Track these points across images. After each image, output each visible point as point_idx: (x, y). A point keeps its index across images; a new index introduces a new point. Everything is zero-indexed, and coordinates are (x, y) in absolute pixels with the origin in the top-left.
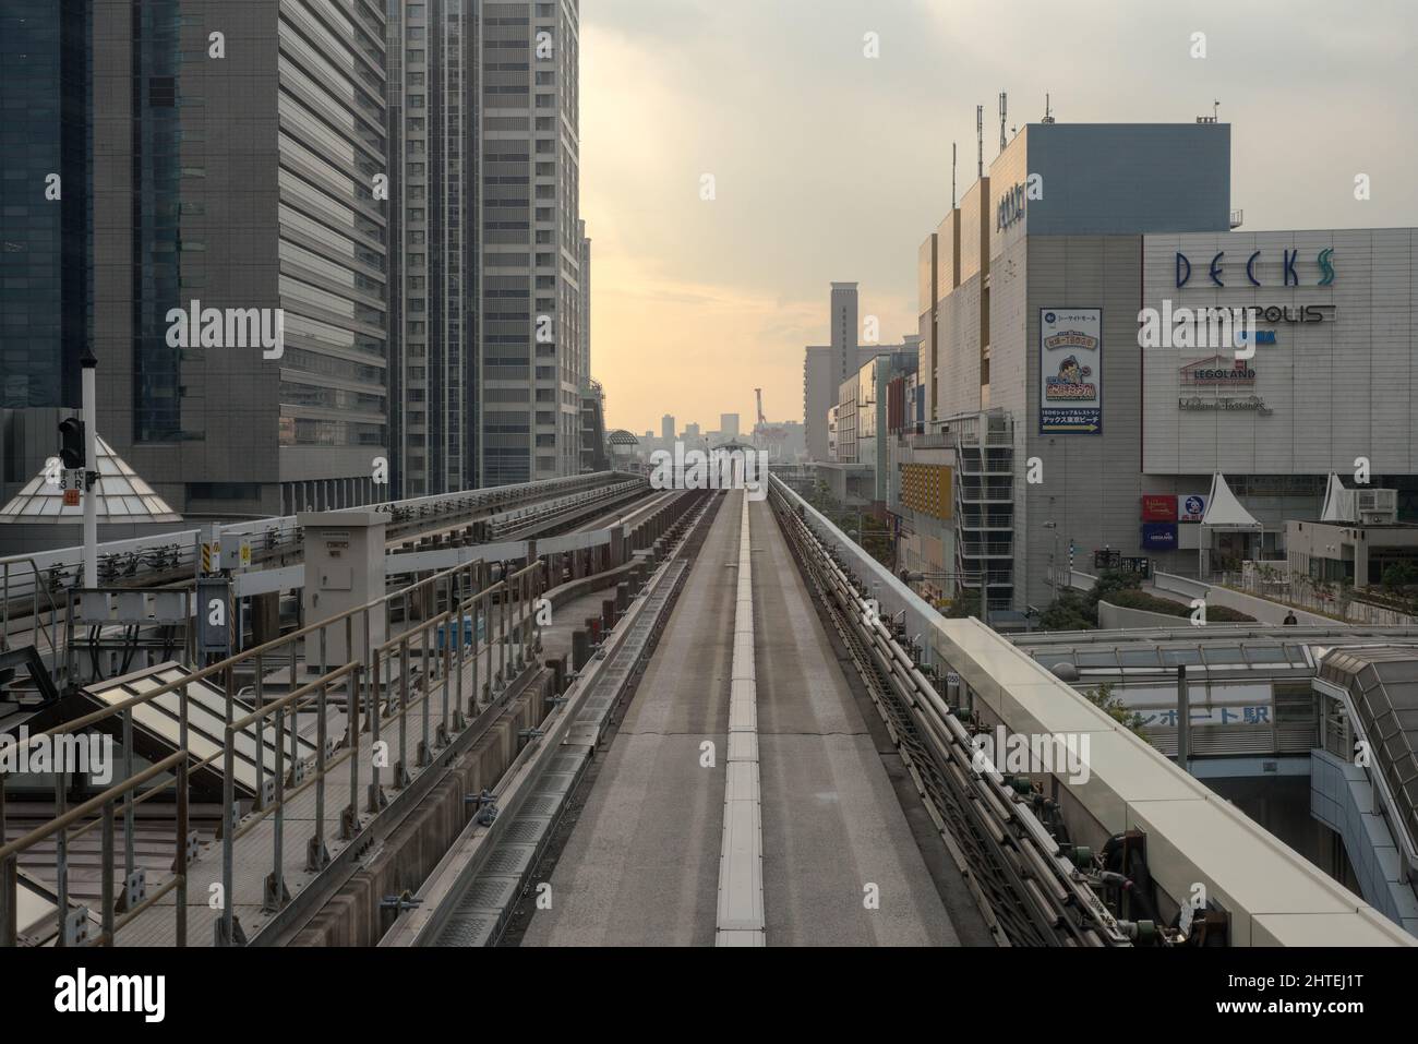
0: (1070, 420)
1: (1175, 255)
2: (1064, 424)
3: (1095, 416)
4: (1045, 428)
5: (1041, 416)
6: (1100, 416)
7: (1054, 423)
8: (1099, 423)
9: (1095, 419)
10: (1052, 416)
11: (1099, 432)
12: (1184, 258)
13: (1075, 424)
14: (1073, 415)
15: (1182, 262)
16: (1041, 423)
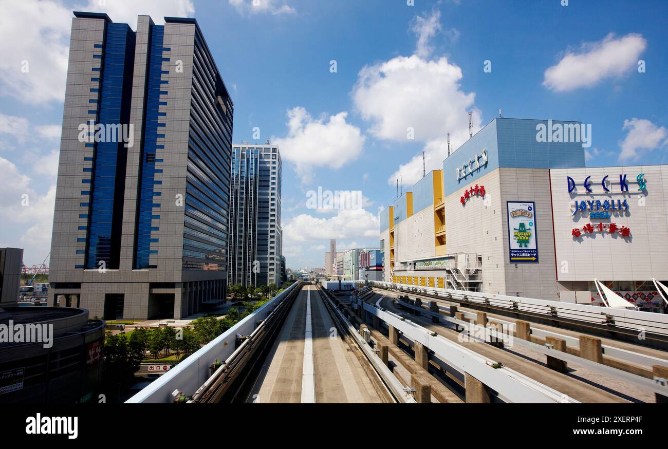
0: (523, 255)
1: (567, 178)
2: (521, 257)
3: (534, 253)
4: (512, 259)
5: (510, 253)
6: (537, 253)
7: (516, 257)
8: (537, 257)
9: (535, 254)
10: (516, 253)
11: (536, 261)
12: (572, 179)
13: (526, 257)
14: (525, 253)
15: (570, 181)
16: (511, 257)
